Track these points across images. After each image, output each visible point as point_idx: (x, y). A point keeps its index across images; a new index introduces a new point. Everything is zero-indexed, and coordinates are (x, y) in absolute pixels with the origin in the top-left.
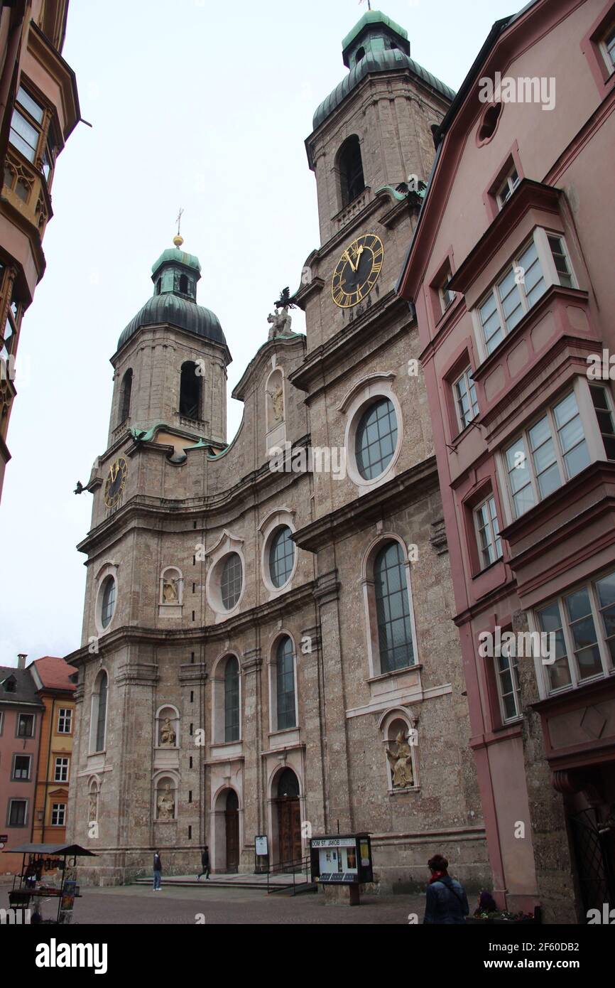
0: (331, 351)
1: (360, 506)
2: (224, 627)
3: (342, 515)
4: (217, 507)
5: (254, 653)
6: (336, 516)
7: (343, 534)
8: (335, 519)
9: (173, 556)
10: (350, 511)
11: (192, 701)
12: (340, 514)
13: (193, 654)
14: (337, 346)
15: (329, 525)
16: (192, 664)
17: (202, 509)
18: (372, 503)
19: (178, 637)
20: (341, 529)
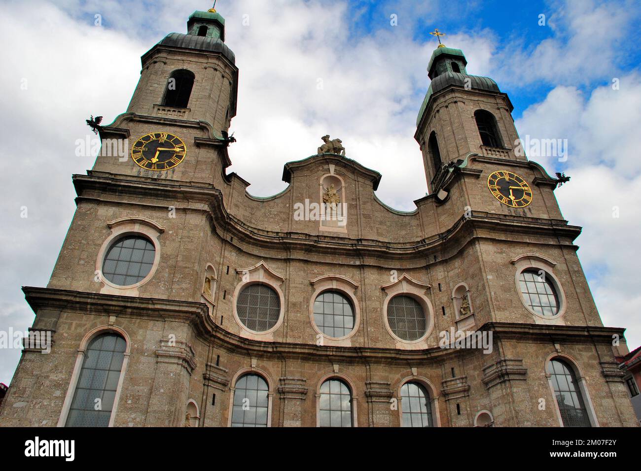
0: (508, 223)
1: (555, 330)
2: (264, 347)
3: (539, 329)
4: (259, 238)
5: (299, 382)
6: (534, 327)
7: (528, 339)
8: (532, 329)
9: (213, 255)
10: (546, 329)
11: (213, 404)
12: (538, 327)
13: (218, 356)
14: (512, 224)
15: (527, 330)
16: (216, 366)
17: (246, 232)
18: (564, 332)
19: (219, 335)
20: (530, 336)
